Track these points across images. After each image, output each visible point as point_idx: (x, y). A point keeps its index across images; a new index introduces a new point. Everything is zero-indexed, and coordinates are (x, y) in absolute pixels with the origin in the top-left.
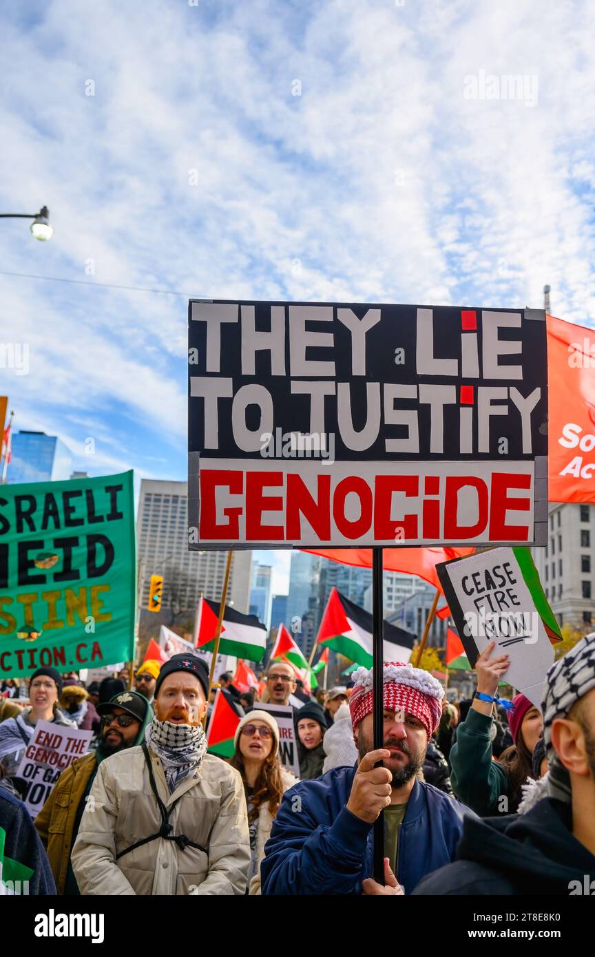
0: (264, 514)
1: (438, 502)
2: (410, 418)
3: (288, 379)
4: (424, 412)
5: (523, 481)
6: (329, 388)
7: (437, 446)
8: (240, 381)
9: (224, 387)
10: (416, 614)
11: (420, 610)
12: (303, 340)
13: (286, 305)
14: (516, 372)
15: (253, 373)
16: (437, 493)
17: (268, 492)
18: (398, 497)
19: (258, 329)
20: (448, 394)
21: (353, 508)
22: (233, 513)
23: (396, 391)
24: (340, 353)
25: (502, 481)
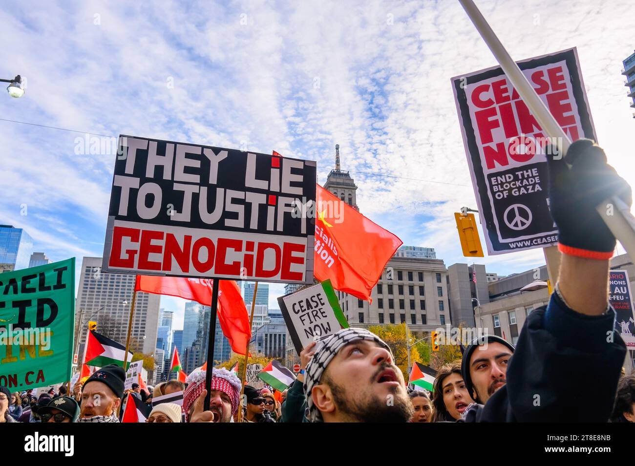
0: (150, 254)
1: (253, 256)
2: (240, 209)
3: (172, 182)
4: (248, 207)
5: (301, 248)
6: (195, 189)
7: (254, 225)
8: (144, 180)
9: (135, 182)
10: (264, 337)
11: (266, 335)
12: (182, 162)
13: (176, 144)
14: (299, 191)
15: (152, 176)
16: (252, 250)
17: (154, 242)
18: (230, 251)
19: (158, 154)
20: (262, 199)
21: (203, 255)
22: (131, 253)
23: (232, 194)
24: (203, 171)
25: (289, 247)
